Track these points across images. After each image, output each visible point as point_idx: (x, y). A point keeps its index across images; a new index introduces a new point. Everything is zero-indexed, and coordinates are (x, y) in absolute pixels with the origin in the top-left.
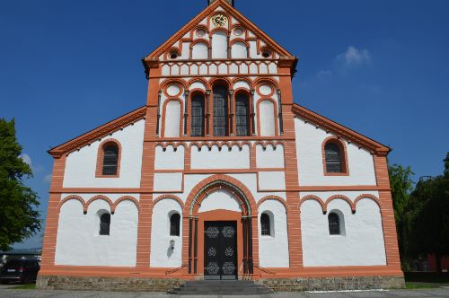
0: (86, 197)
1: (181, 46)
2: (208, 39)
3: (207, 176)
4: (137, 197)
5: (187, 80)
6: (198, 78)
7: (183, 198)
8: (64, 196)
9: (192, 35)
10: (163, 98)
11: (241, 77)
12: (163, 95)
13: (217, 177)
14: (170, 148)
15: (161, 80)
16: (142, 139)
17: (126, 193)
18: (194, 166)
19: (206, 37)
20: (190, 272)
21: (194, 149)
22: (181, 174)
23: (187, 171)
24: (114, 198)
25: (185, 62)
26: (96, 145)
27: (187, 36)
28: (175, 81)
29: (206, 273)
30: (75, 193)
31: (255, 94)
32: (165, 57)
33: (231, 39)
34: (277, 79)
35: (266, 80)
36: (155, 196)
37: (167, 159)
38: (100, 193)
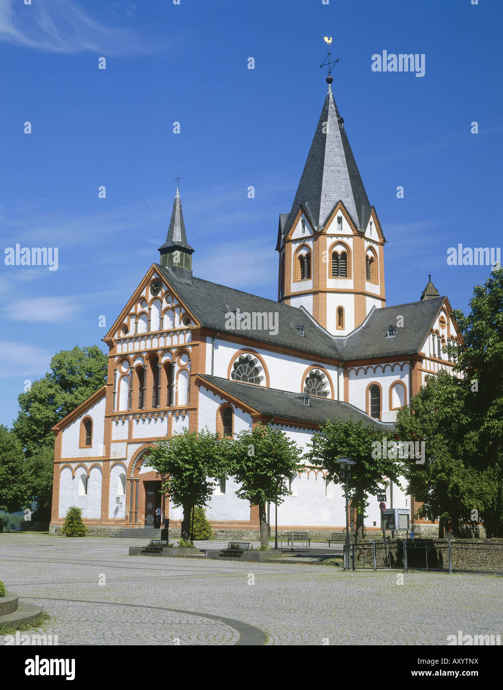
0: (74, 466)
1: (129, 321)
2: (148, 311)
3: (140, 445)
4: (101, 464)
5: (132, 356)
6: (138, 354)
7: (127, 463)
8: (61, 465)
9: (136, 309)
10: (119, 375)
11: (167, 350)
12: (118, 372)
13: (147, 446)
14: (120, 422)
15: (116, 359)
16: (104, 414)
17: (95, 461)
18: (135, 436)
19: (146, 309)
20: (131, 520)
21: (134, 421)
22: (126, 443)
23: (130, 442)
24: (88, 465)
25: (131, 339)
26: (79, 422)
27: (132, 311)
28: (124, 358)
29: (146, 523)
30: (68, 463)
31: (176, 365)
32: (119, 334)
33: (163, 308)
34: (190, 349)
35: (182, 351)
36: (111, 463)
37: (120, 431)
38: (81, 462)
